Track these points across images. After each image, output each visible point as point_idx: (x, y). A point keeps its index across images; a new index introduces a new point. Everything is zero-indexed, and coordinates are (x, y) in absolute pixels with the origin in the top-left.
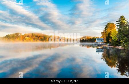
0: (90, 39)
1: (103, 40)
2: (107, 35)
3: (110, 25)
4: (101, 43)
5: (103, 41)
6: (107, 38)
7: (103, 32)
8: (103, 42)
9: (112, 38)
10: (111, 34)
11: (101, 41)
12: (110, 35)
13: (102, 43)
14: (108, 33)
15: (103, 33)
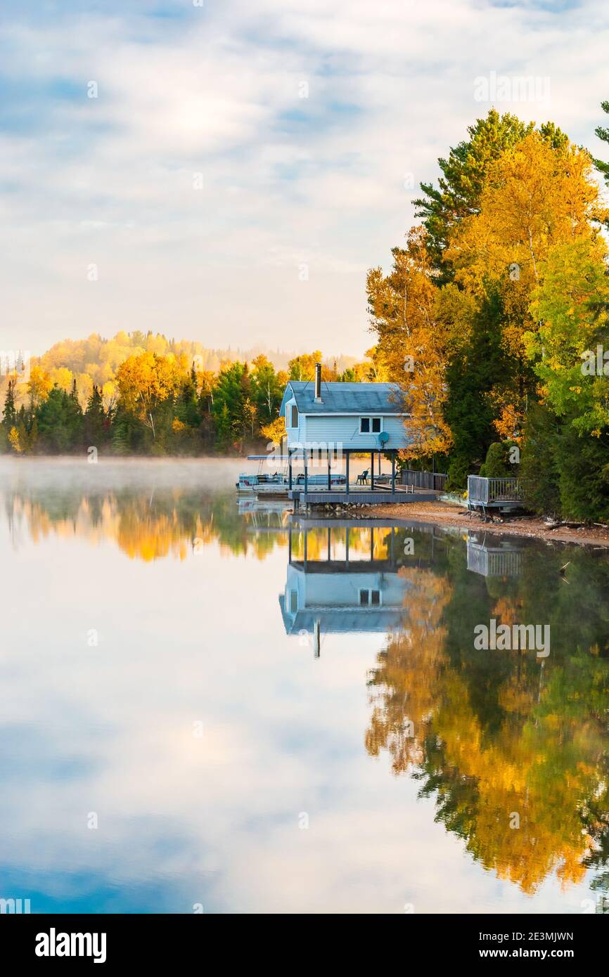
0: (187, 392)
1: (401, 406)
2: (465, 335)
3: (511, 157)
4: (360, 465)
5: (396, 430)
6: (454, 378)
7: (399, 282)
8: (391, 454)
9: (528, 379)
10: (521, 317)
11: (370, 440)
12: (509, 330)
13: (386, 467)
14: (470, 303)
15: (392, 296)
